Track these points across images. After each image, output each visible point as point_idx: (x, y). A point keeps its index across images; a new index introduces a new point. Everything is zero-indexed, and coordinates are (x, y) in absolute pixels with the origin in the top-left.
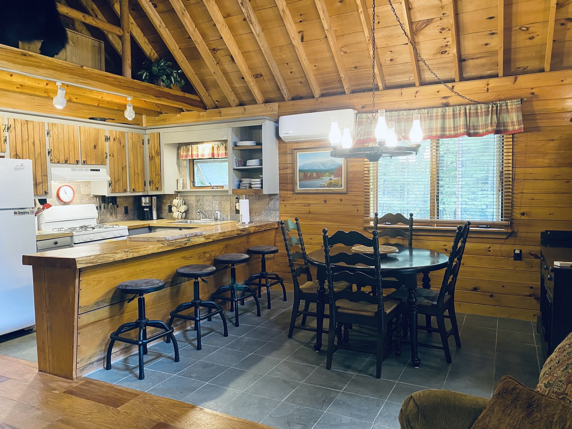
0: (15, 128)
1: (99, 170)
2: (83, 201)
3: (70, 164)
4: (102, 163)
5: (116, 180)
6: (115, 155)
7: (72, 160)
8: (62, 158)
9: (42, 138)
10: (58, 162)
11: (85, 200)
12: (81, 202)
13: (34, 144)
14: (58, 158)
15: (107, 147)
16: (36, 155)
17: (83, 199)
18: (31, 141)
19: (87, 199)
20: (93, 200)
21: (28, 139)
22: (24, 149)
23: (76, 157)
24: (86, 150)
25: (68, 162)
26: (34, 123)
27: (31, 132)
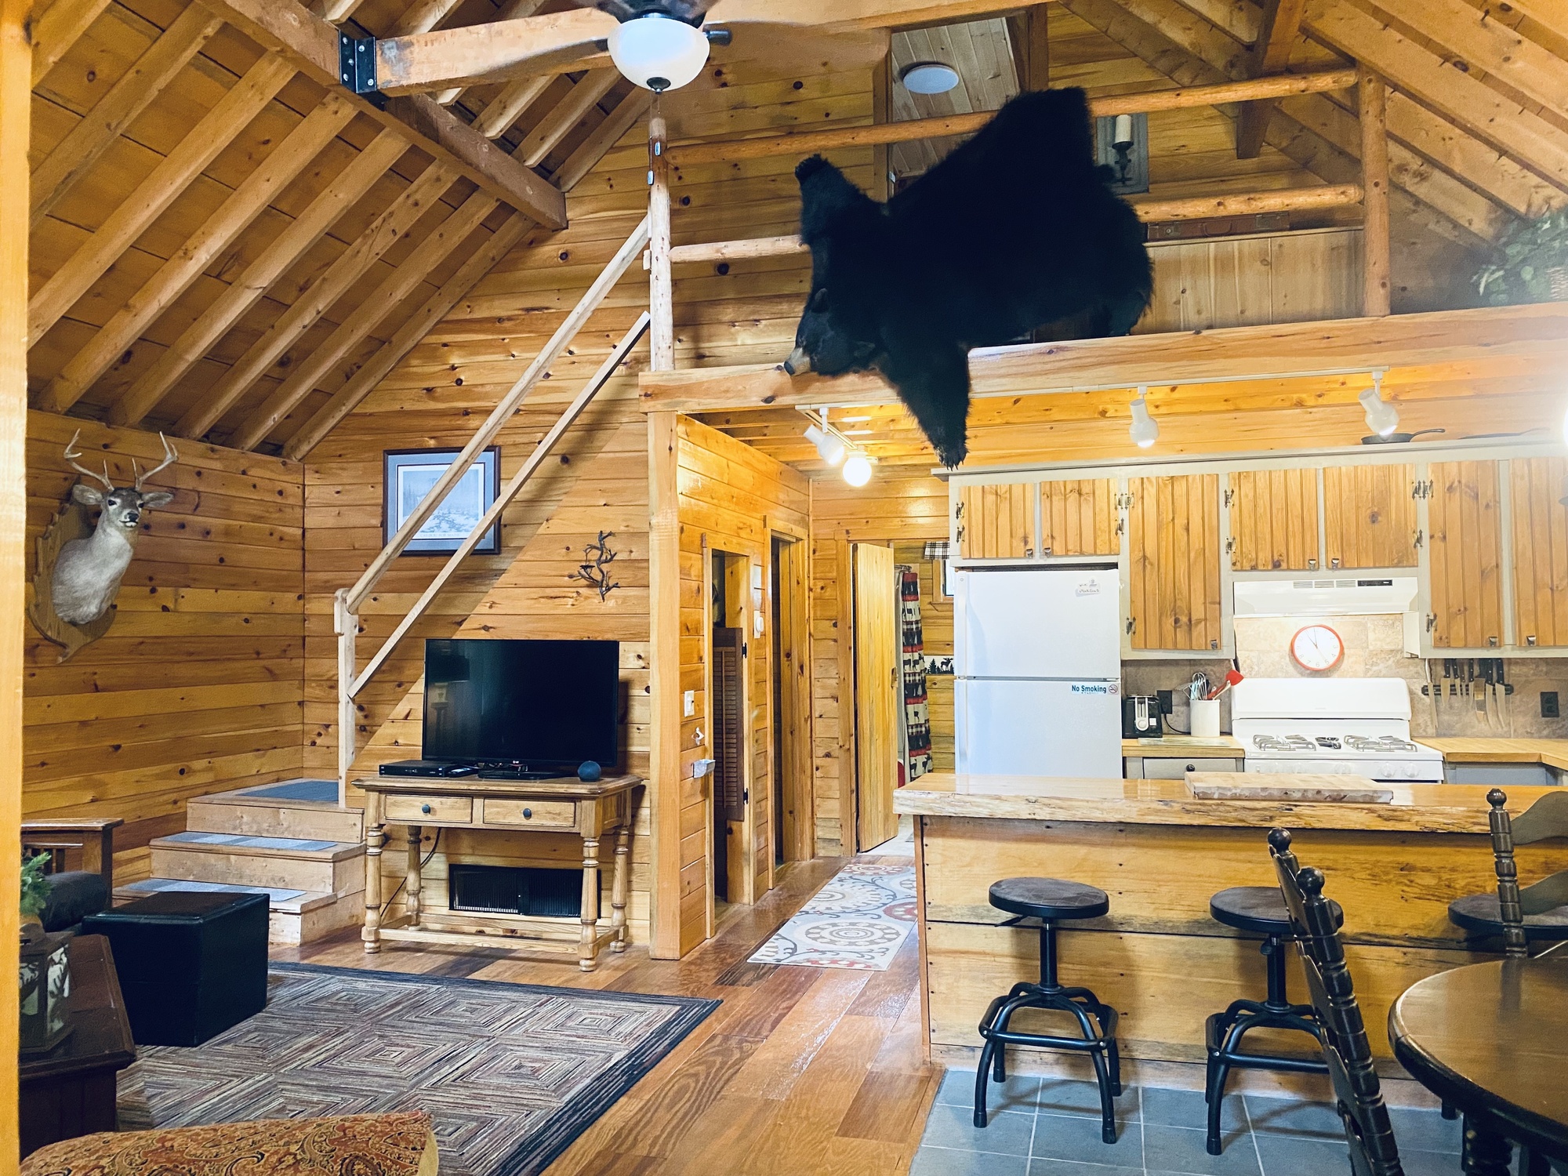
0: (1142, 498)
1: (1390, 583)
2: (1375, 668)
3: (1289, 569)
4: (1399, 562)
5: (1454, 610)
6: (1454, 535)
7: (1295, 558)
8: (1264, 556)
9: (1210, 513)
10: (1254, 568)
11: (1381, 666)
12: (1368, 670)
13: (1188, 530)
14: (1254, 556)
15: (1422, 513)
16: (1192, 555)
17: (1377, 664)
18: (1180, 521)
19: (1390, 662)
20: (1411, 668)
21: (1173, 519)
22: (1163, 544)
23: (1308, 551)
24: (1342, 529)
25: (1284, 565)
26: (1190, 479)
27: (1181, 502)
